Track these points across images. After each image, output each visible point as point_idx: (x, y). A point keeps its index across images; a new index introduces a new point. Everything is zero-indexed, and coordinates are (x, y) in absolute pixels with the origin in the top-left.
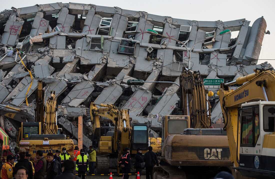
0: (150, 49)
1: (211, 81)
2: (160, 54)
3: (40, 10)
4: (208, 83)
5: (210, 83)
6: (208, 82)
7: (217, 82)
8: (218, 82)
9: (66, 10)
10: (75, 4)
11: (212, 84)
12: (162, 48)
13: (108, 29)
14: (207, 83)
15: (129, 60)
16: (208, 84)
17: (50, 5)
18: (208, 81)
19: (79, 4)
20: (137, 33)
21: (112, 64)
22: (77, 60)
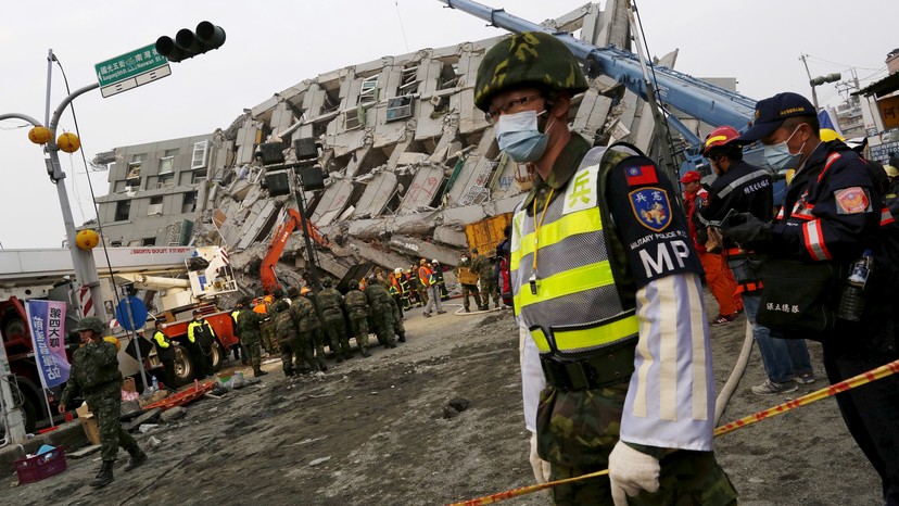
0: (436, 99)
1: (122, 64)
2: (454, 102)
3: (281, 99)
4: (113, 76)
5: (120, 73)
6: (111, 73)
7: (140, 62)
8: (145, 60)
9: (315, 87)
10: (327, 74)
11: (128, 75)
12: (456, 92)
13: (372, 92)
14: (110, 77)
15: (404, 128)
16: (114, 79)
17: (293, 89)
18: (110, 67)
19: (333, 72)
20: (418, 83)
21: (380, 142)
22: (330, 153)
